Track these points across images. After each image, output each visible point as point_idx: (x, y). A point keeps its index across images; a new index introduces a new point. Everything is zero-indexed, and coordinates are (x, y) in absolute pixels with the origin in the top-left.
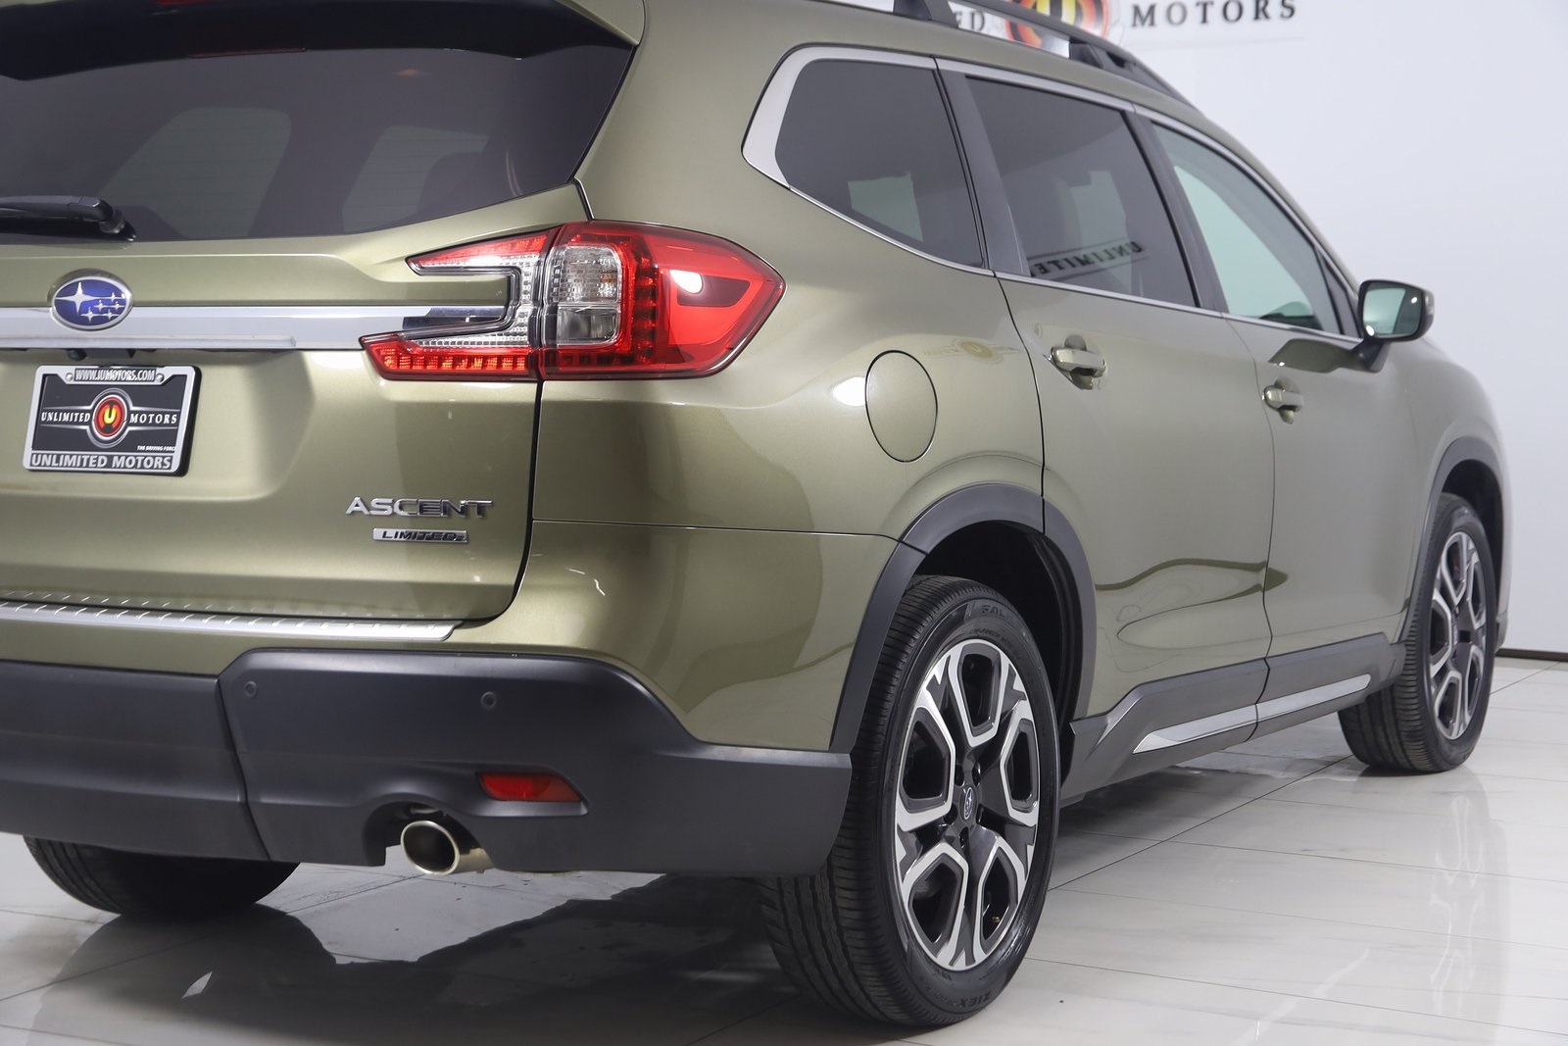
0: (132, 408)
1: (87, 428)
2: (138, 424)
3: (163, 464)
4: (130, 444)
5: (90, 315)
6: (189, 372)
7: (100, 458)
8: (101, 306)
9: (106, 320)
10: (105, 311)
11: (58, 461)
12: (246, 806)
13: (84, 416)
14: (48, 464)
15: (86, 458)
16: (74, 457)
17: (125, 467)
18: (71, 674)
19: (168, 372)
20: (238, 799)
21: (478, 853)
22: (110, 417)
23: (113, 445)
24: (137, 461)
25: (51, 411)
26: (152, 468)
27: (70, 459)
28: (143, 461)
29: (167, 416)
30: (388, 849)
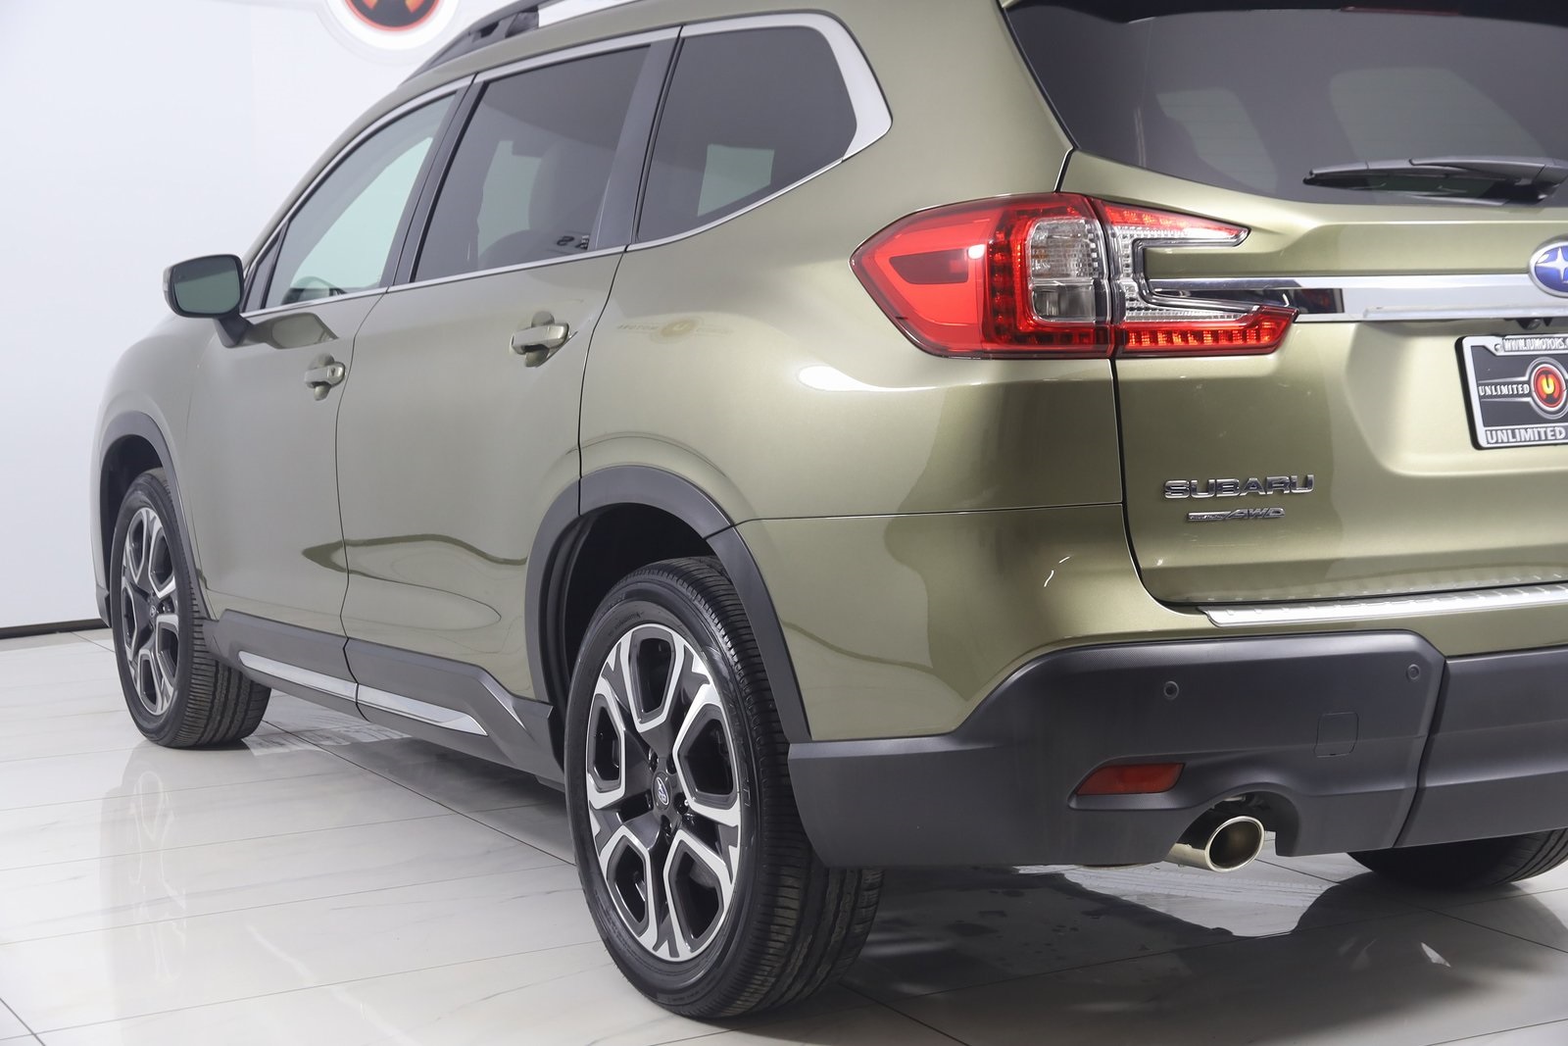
1: (1529, 399)
7: (1557, 429)
11: (1514, 436)
13: (1523, 387)
14: (1505, 440)
15: (1542, 431)
16: (1530, 431)
22: (1550, 387)
25: (1488, 385)
27: (1526, 433)
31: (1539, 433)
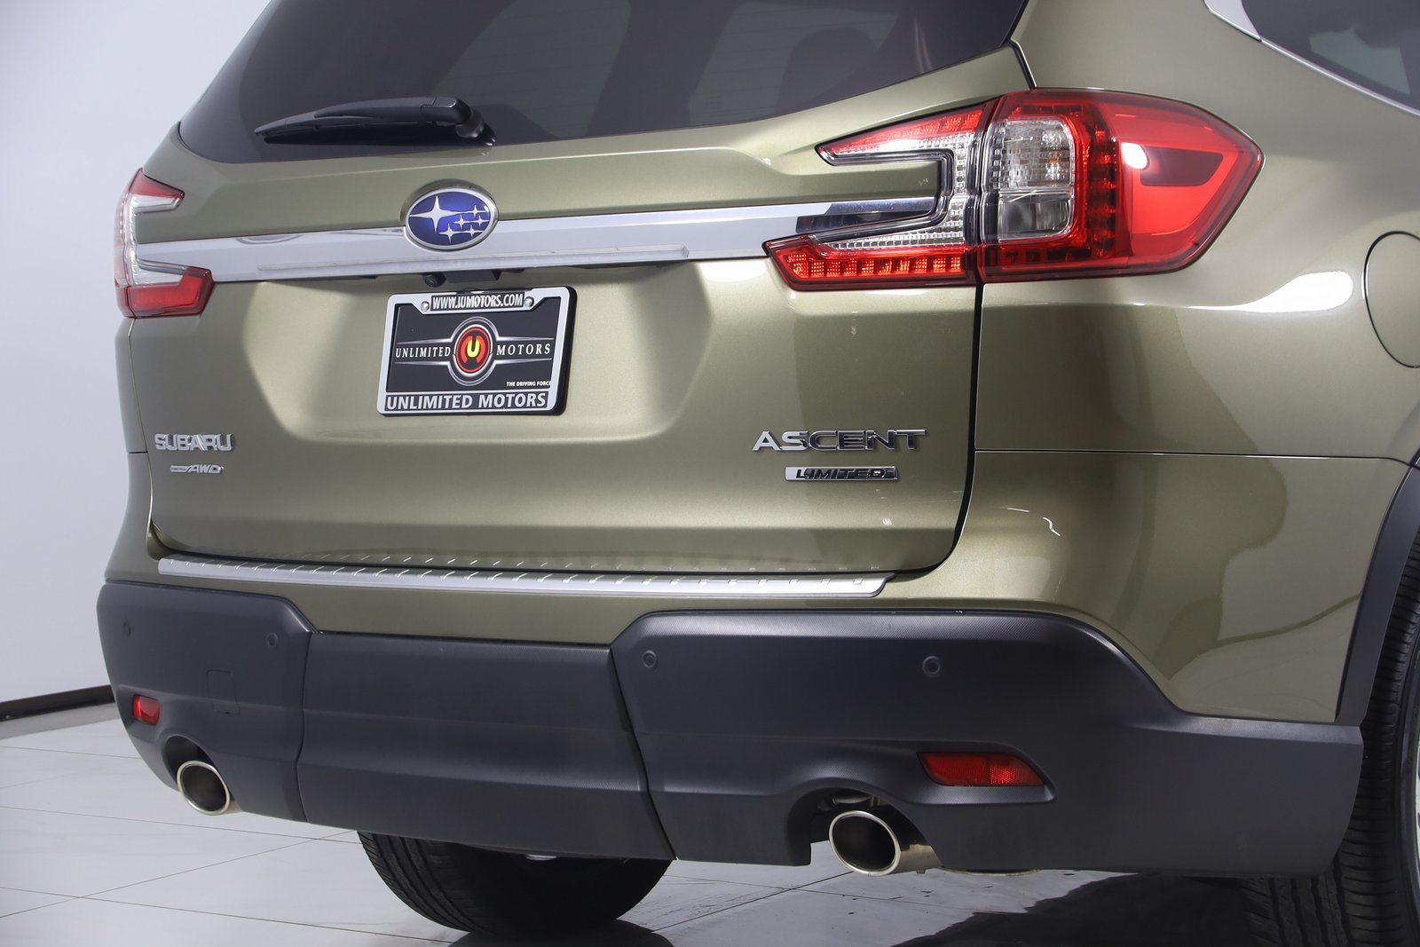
0: (499, 339)
1: (447, 363)
2: (506, 357)
3: (537, 401)
4: (498, 380)
5: (450, 233)
6: (563, 293)
7: (465, 397)
8: (462, 222)
9: (468, 237)
10: (466, 227)
11: (416, 403)
12: (647, 795)
13: (444, 350)
14: (405, 407)
15: (448, 398)
16: (435, 398)
17: (494, 407)
18: (442, 647)
19: (538, 294)
20: (639, 789)
21: (918, 849)
22: (473, 349)
23: (478, 382)
24: (507, 399)
25: (406, 346)
26: (525, 406)
27: (430, 400)
28: (513, 399)
29: (539, 346)
30: (812, 845)
31: (444, 400)
